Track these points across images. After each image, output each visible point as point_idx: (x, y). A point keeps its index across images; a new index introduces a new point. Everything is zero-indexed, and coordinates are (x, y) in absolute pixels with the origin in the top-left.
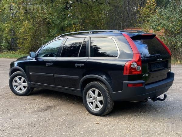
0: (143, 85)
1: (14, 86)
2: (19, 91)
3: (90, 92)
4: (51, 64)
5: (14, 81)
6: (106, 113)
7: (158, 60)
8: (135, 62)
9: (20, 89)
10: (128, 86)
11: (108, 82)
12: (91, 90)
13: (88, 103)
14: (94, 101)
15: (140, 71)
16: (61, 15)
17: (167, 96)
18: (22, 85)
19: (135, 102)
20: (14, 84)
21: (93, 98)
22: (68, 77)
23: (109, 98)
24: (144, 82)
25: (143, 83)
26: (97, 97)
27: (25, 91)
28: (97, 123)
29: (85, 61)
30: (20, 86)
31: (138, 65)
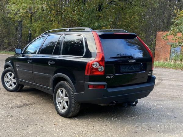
0: (105, 87)
1: (6, 81)
2: (10, 87)
3: (59, 91)
4: (31, 61)
5: (6, 77)
6: (70, 115)
7: (129, 61)
8: (97, 62)
9: (11, 85)
10: (89, 87)
11: (72, 82)
12: (60, 90)
13: (57, 103)
14: (62, 101)
15: (103, 72)
16: (91, 16)
17: (138, 102)
18: (12, 81)
19: (102, 105)
20: (6, 79)
21: (61, 98)
22: (43, 75)
23: (73, 99)
24: (106, 83)
25: (104, 85)
26: (64, 97)
27: (15, 87)
28: (55, 125)
29: (56, 59)
30: (11, 82)
31: (100, 65)
